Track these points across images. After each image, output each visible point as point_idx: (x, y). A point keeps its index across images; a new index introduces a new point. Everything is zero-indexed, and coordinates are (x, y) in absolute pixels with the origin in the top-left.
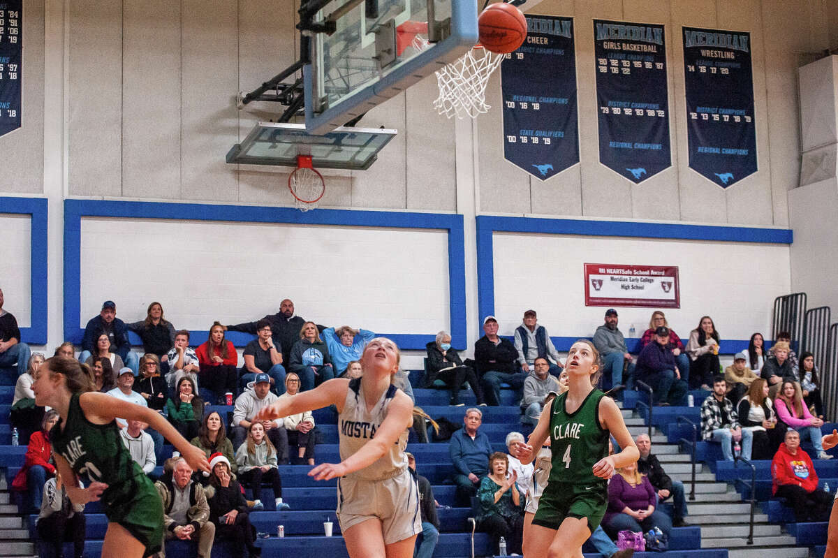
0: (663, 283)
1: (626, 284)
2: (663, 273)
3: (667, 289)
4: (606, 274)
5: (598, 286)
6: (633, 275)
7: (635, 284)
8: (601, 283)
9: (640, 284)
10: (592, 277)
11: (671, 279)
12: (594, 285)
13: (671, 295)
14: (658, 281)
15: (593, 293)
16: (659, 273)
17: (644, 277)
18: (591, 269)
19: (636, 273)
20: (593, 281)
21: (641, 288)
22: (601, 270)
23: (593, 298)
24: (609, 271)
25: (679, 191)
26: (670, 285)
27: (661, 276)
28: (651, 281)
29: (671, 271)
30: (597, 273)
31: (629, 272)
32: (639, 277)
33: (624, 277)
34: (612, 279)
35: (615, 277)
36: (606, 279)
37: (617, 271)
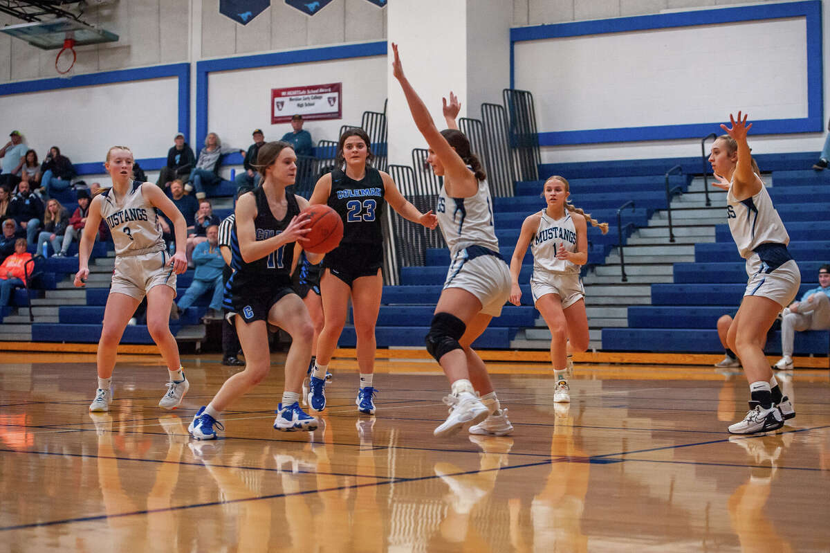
0: (329, 98)
1: (300, 102)
2: (330, 90)
3: (332, 103)
4: (286, 96)
5: (280, 107)
6: (306, 94)
7: (307, 102)
8: (282, 103)
9: (311, 101)
10: (277, 99)
11: (336, 95)
12: (278, 106)
13: (335, 109)
14: (326, 96)
15: (277, 113)
16: (326, 90)
17: (314, 95)
18: (276, 93)
19: (309, 92)
20: (277, 103)
21: (313, 104)
22: (283, 93)
23: (276, 118)
24: (289, 93)
25: (345, 17)
26: (334, 99)
27: (328, 92)
28: (320, 98)
29: (336, 88)
30: (280, 96)
31: (304, 92)
32: (310, 96)
33: (300, 97)
34: (291, 100)
35: (293, 97)
36: (286, 100)
37: (295, 93)
